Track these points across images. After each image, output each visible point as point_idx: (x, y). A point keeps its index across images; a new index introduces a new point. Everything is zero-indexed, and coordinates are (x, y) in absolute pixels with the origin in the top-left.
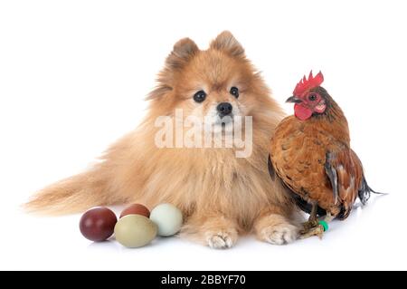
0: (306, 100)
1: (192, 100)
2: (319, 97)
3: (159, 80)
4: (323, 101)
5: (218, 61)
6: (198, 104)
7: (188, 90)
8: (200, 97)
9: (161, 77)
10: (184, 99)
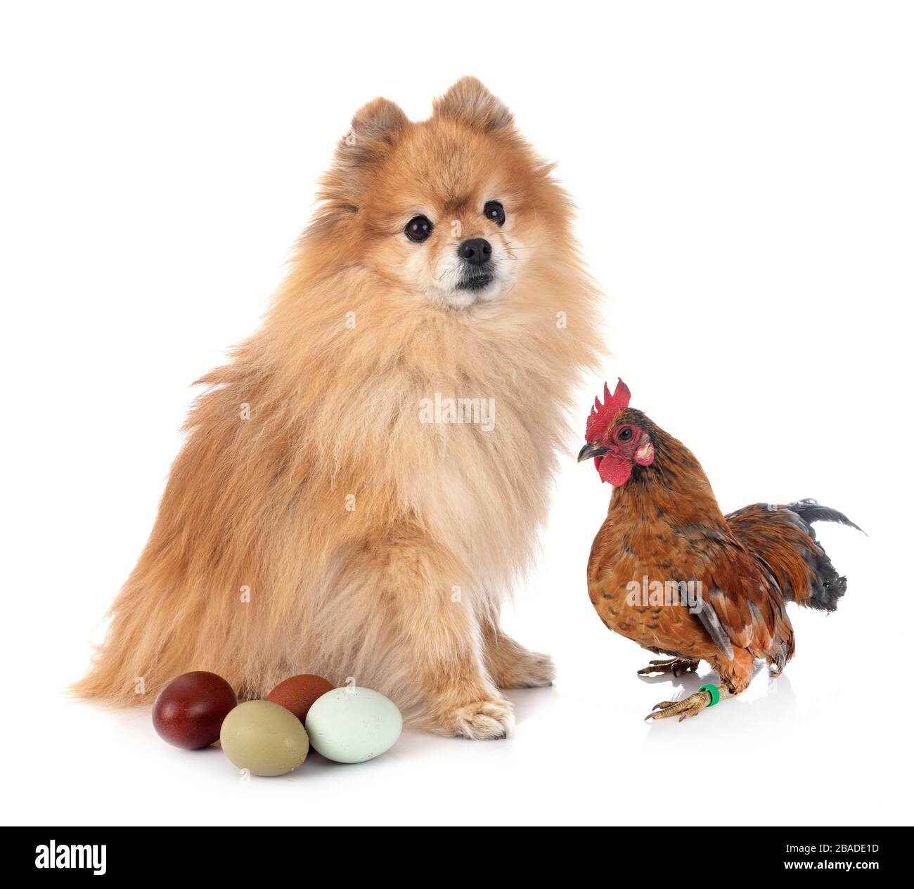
0: (613, 443)
1: (403, 238)
2: (637, 430)
3: (329, 196)
4: (646, 436)
5: (454, 148)
6: (416, 246)
7: (392, 215)
8: (420, 230)
9: (331, 189)
10: (384, 234)
